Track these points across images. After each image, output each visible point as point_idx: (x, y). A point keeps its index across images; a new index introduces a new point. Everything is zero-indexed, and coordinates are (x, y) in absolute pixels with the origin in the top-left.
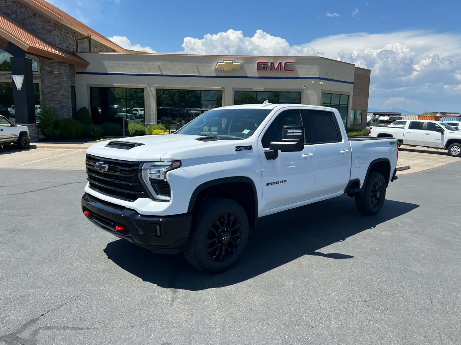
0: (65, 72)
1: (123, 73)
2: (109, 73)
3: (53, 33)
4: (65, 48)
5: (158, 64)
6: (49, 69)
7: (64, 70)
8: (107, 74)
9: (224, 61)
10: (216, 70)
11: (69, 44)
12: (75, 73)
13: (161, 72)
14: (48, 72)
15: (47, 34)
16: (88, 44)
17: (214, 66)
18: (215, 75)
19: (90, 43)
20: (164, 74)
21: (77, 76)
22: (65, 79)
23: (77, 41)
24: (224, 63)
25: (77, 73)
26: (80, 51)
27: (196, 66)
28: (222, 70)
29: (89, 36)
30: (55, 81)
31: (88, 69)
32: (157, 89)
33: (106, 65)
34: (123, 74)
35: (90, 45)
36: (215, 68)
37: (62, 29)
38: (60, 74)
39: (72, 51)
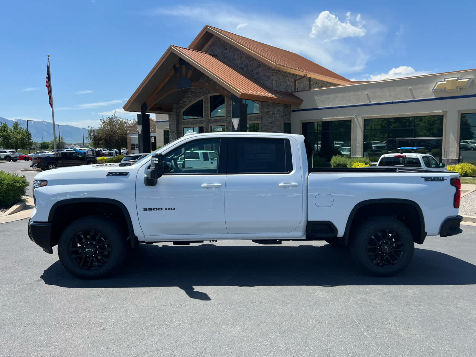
0: (278, 111)
1: (333, 106)
2: (319, 108)
3: (271, 79)
4: (283, 90)
5: (367, 93)
6: (266, 110)
7: (278, 109)
8: (318, 109)
9: (446, 80)
10: (435, 91)
11: (287, 86)
12: (291, 111)
13: (370, 102)
14: (265, 113)
15: (267, 80)
16: (308, 83)
17: (433, 86)
18: (435, 97)
19: (310, 82)
20: (372, 103)
21: (292, 113)
22: (278, 118)
23: (295, 82)
24: (445, 82)
25: (294, 111)
26: (298, 90)
27: (410, 89)
28: (444, 90)
29: (306, 75)
30: (270, 120)
31: (302, 107)
32: (365, 120)
33: (317, 101)
34: (332, 108)
35: (310, 84)
36: (433, 89)
37: (280, 73)
38: (274, 114)
39: (290, 91)
